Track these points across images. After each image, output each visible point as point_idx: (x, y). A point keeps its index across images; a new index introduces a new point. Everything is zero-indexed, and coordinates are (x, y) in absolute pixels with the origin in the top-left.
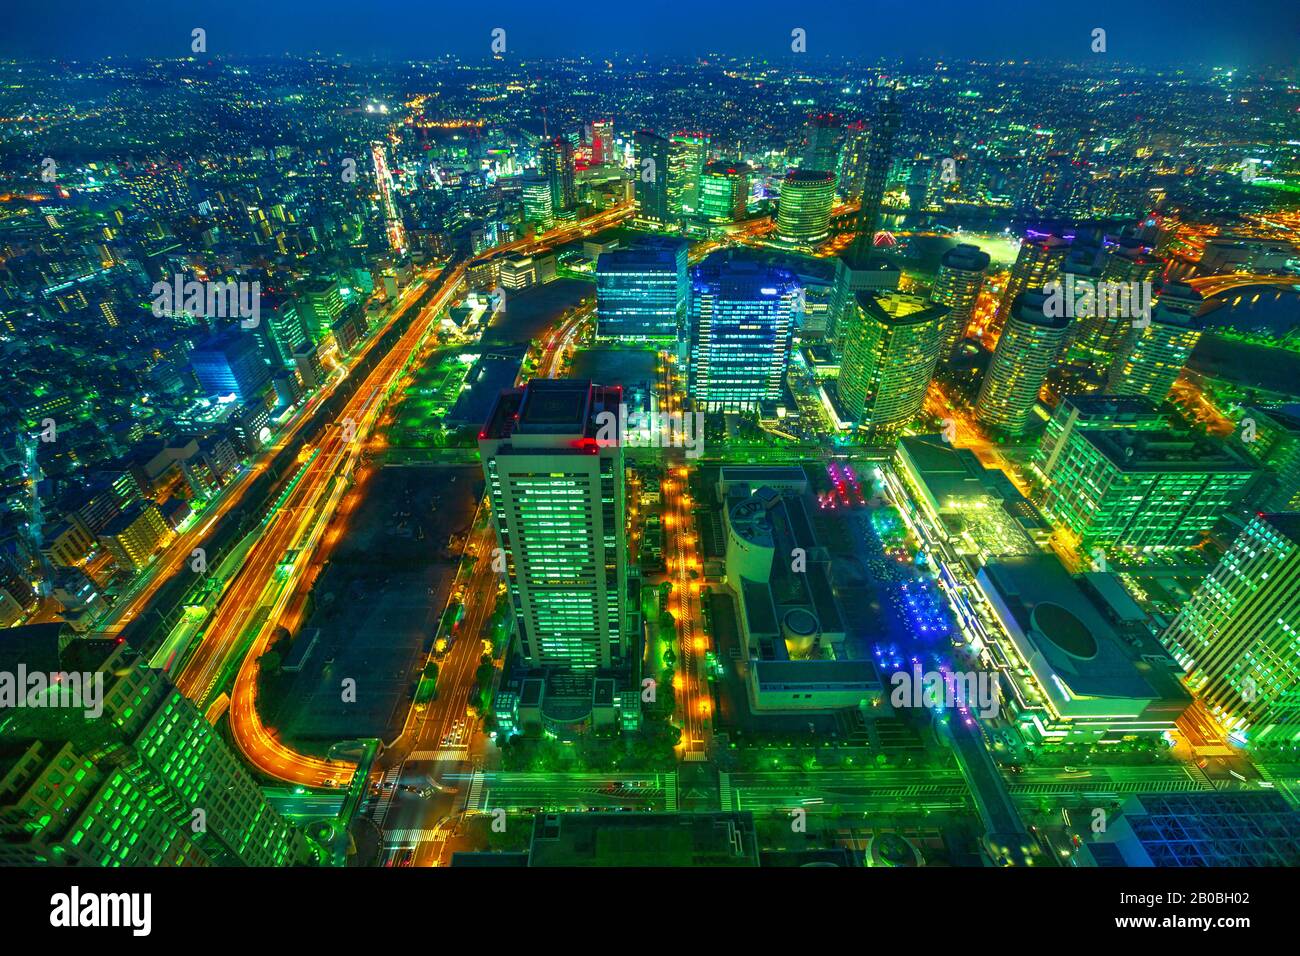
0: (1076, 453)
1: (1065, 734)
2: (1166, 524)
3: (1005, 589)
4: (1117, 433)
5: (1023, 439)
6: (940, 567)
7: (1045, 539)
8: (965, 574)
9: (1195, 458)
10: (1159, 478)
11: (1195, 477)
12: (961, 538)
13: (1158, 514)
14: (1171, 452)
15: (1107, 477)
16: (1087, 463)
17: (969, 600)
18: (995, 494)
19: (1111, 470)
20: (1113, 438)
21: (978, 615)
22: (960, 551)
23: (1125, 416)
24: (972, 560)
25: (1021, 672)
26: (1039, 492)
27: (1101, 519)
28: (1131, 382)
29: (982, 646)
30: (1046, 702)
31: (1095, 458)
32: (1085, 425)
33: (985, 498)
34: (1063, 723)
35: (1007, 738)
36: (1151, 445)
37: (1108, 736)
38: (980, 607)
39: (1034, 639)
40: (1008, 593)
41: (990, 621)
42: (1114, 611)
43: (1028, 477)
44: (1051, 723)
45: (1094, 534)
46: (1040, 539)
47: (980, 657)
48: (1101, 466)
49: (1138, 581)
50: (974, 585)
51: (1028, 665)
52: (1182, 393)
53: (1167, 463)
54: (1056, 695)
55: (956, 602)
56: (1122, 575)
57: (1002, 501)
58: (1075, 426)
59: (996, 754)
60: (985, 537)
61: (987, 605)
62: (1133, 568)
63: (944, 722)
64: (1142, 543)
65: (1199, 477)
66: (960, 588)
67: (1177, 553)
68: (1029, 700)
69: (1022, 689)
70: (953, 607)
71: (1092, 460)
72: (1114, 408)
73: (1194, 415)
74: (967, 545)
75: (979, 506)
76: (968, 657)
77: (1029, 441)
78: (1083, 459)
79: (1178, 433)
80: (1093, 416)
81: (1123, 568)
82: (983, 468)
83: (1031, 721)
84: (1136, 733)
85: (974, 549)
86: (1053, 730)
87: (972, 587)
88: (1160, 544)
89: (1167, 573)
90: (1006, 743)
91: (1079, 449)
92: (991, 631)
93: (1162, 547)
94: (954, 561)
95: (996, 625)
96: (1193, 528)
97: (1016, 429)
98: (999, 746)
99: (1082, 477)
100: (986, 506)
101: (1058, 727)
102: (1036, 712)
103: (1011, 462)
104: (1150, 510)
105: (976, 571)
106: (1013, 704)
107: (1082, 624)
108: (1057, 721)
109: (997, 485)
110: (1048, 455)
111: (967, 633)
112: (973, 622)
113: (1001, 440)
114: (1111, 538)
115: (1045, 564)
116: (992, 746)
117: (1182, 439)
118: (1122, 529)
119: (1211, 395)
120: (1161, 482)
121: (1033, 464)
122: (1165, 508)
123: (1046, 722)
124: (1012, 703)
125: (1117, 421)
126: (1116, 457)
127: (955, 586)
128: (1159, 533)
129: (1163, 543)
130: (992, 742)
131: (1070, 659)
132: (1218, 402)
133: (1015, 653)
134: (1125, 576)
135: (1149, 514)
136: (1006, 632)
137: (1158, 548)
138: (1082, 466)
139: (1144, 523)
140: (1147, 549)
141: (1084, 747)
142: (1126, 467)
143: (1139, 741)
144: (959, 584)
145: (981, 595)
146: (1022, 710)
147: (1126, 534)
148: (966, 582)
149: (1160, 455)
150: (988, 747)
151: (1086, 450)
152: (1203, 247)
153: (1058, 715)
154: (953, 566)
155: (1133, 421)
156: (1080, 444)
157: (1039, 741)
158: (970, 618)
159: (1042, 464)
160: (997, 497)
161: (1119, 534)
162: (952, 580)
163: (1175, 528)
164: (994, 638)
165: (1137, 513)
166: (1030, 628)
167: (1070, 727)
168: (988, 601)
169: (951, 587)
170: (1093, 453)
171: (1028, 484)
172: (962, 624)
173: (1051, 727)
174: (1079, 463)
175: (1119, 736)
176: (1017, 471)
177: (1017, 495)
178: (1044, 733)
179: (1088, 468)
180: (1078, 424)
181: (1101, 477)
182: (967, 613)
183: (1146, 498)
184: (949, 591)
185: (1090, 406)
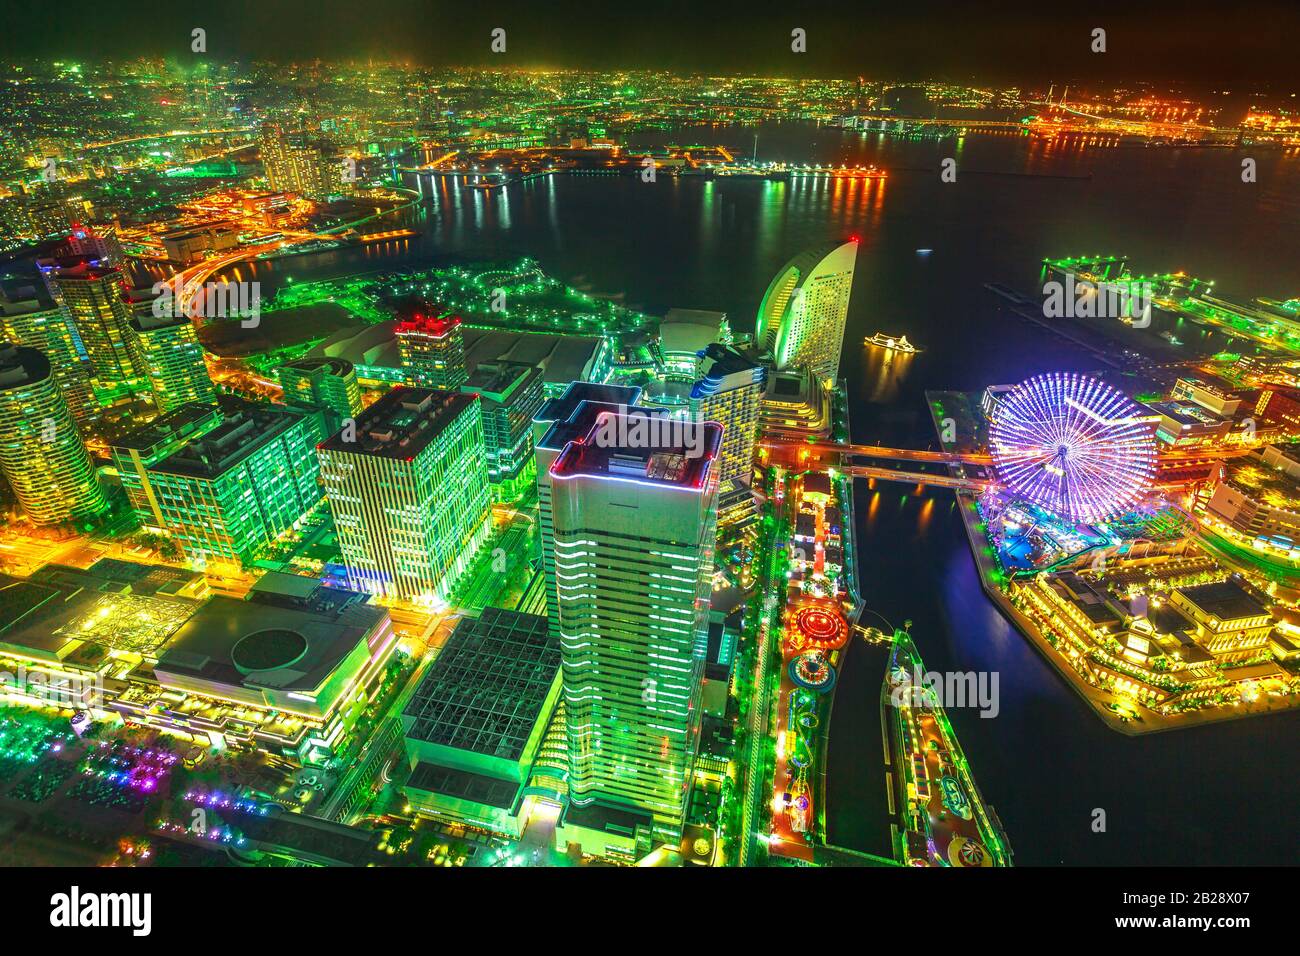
0: (165, 490)
1: (341, 725)
2: (289, 496)
3: (193, 666)
4: (187, 449)
5: (114, 510)
6: (113, 710)
7: (202, 587)
8: (147, 690)
9: (262, 431)
10: (247, 464)
11: (273, 446)
12: (112, 661)
13: (276, 493)
14: (241, 437)
15: (207, 492)
16: (181, 493)
17: (173, 711)
18: (115, 588)
19: (204, 485)
20: (184, 456)
21: (192, 714)
22: (122, 676)
23: (182, 431)
24: (143, 672)
25: (269, 719)
26: (170, 549)
27: (237, 531)
28: (174, 394)
29: (221, 735)
30: (306, 719)
31: (183, 483)
32: (154, 459)
33: (104, 601)
34: (331, 721)
35: (307, 782)
36: (220, 442)
37: (369, 692)
38: (188, 706)
39: (252, 682)
40: (199, 667)
41: (209, 705)
42: (296, 598)
43: (149, 542)
44: (322, 731)
45: (244, 547)
46: (196, 592)
47: (230, 747)
48: (194, 488)
49: (307, 556)
50: (165, 690)
51: (269, 707)
52: (233, 380)
53: (244, 449)
54: (305, 706)
55: (162, 724)
56: (292, 561)
57: (129, 589)
58: (145, 466)
59: (310, 807)
60: (137, 638)
61: (191, 695)
62: (297, 549)
63: (241, 841)
64: (288, 524)
65: (275, 444)
66: (154, 709)
67: (319, 512)
68: (293, 735)
69: (280, 732)
70: (165, 731)
71: (183, 487)
72: (168, 428)
73: (253, 394)
74: (124, 660)
75: (103, 615)
76: (218, 758)
77: (123, 508)
78: (175, 491)
79: (234, 419)
80: (154, 447)
81: (291, 555)
82: (84, 571)
83: (312, 747)
84: (383, 668)
85: (136, 658)
86: (330, 733)
87: (165, 695)
88: (301, 514)
89: (323, 532)
90: (308, 787)
91: (163, 484)
92: (215, 714)
93: (304, 515)
94: (123, 690)
95: (216, 704)
96: (310, 485)
97: (98, 505)
98: (306, 797)
99: (189, 508)
100: (113, 607)
101: (330, 727)
102: (307, 735)
103: (119, 541)
104: (267, 494)
105: (153, 677)
106: (287, 752)
107: (278, 631)
108: (326, 725)
109: (114, 575)
110: (150, 509)
111: (200, 740)
112: (193, 724)
113: (88, 527)
114: (262, 539)
115: (217, 608)
116: (301, 804)
117: (241, 422)
118: (262, 525)
119: (257, 371)
120: (253, 468)
121: (144, 528)
122: (276, 485)
123: (319, 735)
124: (285, 751)
125: (180, 437)
126: (199, 471)
127: (146, 711)
128: (291, 506)
129: (302, 511)
130: (297, 801)
131: (291, 667)
132: (264, 374)
133: (252, 710)
134: (295, 560)
135: (270, 498)
136: (230, 700)
137: (303, 518)
138: (181, 498)
139: (273, 509)
140: (296, 525)
141: (362, 719)
142: (213, 474)
143: (390, 671)
144: (146, 705)
145: (179, 693)
146: (295, 748)
147: (268, 526)
148: (154, 696)
149: (234, 446)
150: (297, 810)
151: (170, 482)
152: (163, 245)
153: (321, 719)
154: (126, 697)
155: (196, 429)
156: (162, 481)
157: (331, 754)
158: (187, 725)
159: (152, 521)
160: (118, 588)
161: (264, 531)
162: (137, 711)
163: (299, 494)
164: (222, 717)
165: (260, 505)
166: (243, 676)
167: (338, 717)
168: (190, 692)
169: (142, 717)
170: (179, 481)
171: (155, 549)
172: (188, 737)
173: (326, 733)
174: (175, 498)
175: (375, 683)
176: (133, 546)
177: (143, 570)
178: (326, 744)
179: (186, 496)
180: (146, 462)
181: (203, 496)
182: (180, 723)
183: (254, 488)
184: (146, 722)
185: (145, 439)
